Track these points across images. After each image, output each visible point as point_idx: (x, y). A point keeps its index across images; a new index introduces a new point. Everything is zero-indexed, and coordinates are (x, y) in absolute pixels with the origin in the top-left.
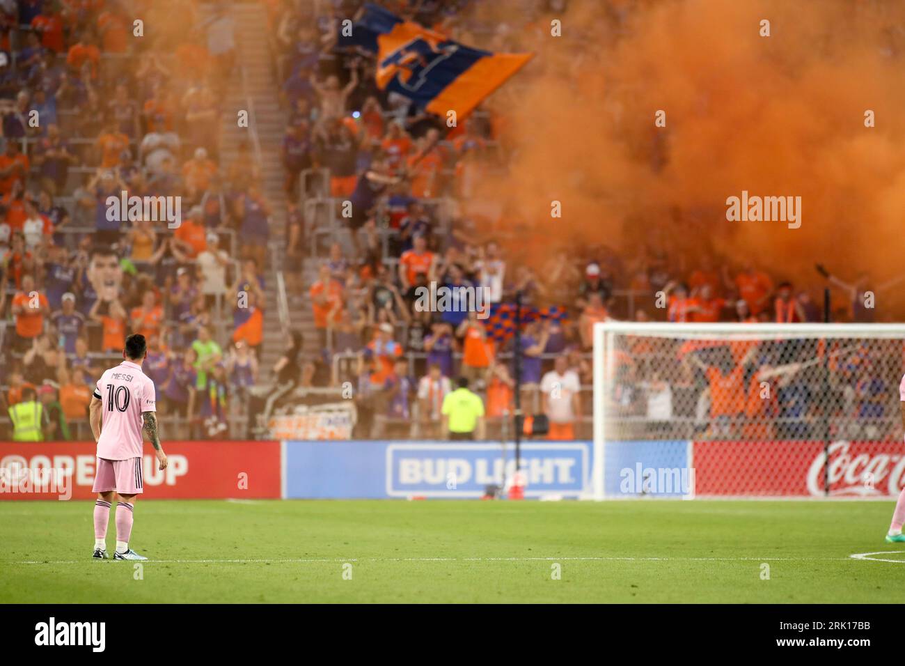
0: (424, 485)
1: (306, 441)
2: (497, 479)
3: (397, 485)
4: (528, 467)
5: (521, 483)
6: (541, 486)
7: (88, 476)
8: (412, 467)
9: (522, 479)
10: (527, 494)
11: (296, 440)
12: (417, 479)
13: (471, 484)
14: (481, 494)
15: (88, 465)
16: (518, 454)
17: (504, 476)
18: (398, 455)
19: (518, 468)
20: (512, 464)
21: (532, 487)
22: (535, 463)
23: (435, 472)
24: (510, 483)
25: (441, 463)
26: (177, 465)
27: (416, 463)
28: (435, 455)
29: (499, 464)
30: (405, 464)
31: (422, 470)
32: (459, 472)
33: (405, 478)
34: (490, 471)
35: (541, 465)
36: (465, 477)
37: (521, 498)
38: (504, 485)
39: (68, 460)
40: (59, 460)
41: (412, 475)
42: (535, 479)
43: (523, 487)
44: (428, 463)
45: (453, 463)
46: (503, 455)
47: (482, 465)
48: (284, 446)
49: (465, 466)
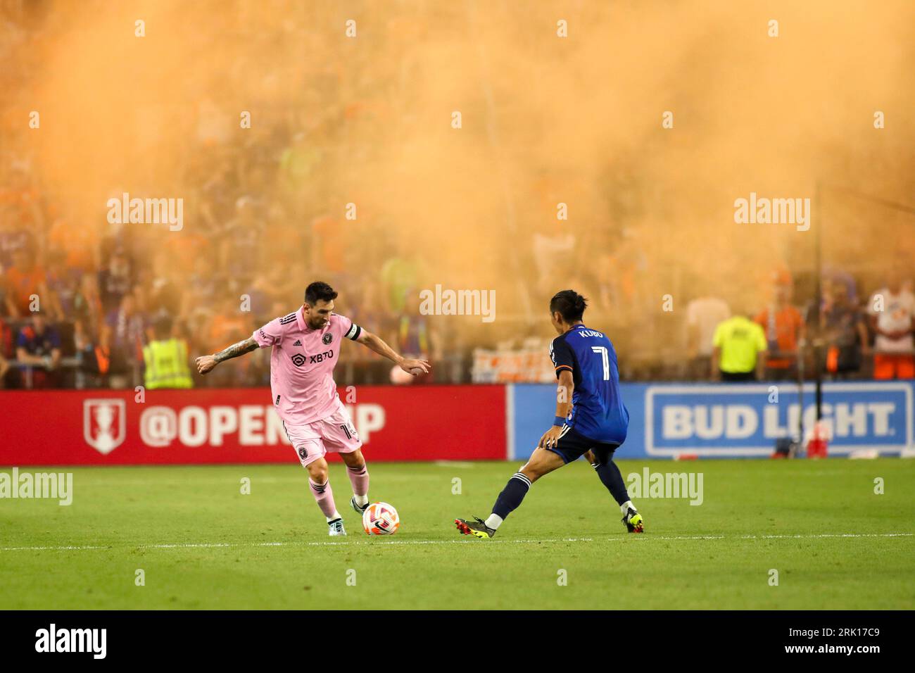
0: (696, 441)
1: (538, 384)
2: (793, 431)
3: (660, 441)
4: (833, 415)
5: (822, 436)
6: (851, 440)
7: (255, 432)
8: (678, 417)
9: (826, 430)
10: (832, 450)
11: (527, 383)
12: (686, 432)
13: (758, 438)
14: (770, 451)
15: (255, 418)
16: (819, 398)
17: (801, 427)
18: (661, 402)
19: (820, 416)
20: (811, 412)
21: (838, 440)
22: (842, 409)
23: (709, 424)
24: (809, 436)
25: (718, 411)
26: (370, 418)
27: (685, 412)
28: (709, 401)
29: (794, 411)
30: (670, 413)
31: (693, 420)
32: (741, 422)
33: (670, 431)
34: (783, 421)
35: (851, 411)
36: (750, 429)
37: (824, 455)
38: (802, 438)
39: (229, 412)
40: (217, 412)
41: (679, 428)
42: (843, 431)
43: (826, 442)
44: (701, 412)
45: (734, 411)
46: (801, 399)
47: (771, 413)
48: (510, 392)
49: (750, 414)
